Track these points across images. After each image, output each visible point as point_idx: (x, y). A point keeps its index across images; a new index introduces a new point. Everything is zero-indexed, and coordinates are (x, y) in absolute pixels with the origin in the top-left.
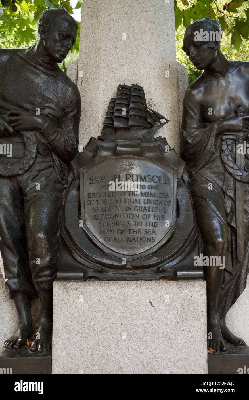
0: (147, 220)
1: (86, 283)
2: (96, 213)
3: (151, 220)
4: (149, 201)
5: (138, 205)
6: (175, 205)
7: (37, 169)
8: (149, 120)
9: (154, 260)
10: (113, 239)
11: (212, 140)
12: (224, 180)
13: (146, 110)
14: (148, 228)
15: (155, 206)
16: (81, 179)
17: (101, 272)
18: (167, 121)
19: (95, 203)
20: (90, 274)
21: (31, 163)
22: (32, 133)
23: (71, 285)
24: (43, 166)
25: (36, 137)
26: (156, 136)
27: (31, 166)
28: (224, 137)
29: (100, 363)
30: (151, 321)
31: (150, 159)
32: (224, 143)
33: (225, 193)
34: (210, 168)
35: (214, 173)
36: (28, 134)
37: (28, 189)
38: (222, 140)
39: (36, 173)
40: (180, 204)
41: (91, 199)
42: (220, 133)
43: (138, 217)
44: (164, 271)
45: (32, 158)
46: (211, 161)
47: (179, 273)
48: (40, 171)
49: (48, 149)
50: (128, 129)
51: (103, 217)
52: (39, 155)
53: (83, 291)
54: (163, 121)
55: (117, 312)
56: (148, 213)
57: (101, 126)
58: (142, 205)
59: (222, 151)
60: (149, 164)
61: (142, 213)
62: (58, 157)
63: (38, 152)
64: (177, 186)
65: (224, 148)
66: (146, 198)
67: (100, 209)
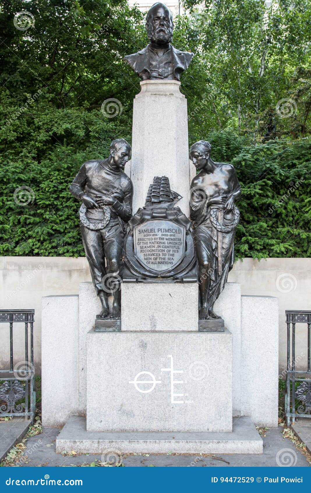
0: (169, 253)
1: (137, 284)
2: (142, 249)
3: (171, 253)
4: (170, 243)
5: (164, 245)
6: (184, 245)
7: (110, 226)
8: (171, 197)
9: (172, 273)
10: (151, 262)
11: (205, 209)
12: (212, 231)
13: (170, 191)
14: (169, 257)
15: (173, 245)
16: (134, 231)
17: (145, 279)
18: (182, 197)
19: (142, 243)
20: (140, 280)
21: (107, 223)
22: (107, 207)
23: (130, 285)
24: (114, 224)
25: (110, 208)
26: (175, 206)
27: (108, 225)
28: (212, 207)
29: (145, 323)
30: (170, 303)
31: (171, 220)
32: (212, 211)
33: (212, 238)
34: (205, 225)
35: (206, 227)
36: (105, 207)
37: (106, 236)
38: (211, 209)
39: (110, 228)
40: (187, 244)
41: (139, 242)
42: (210, 205)
43: (164, 251)
44: (177, 279)
45: (108, 220)
46: (204, 220)
47: (184, 280)
48: (112, 227)
49: (116, 214)
50: (160, 202)
51: (146, 251)
52: (111, 218)
53: (136, 288)
54: (179, 197)
55: (153, 298)
56: (169, 249)
57: (145, 201)
58: (167, 245)
59: (211, 215)
60: (171, 223)
61: (166, 249)
62: (122, 219)
63: (111, 217)
64: (186, 234)
65: (212, 213)
66: (169, 241)
67: (144, 247)
